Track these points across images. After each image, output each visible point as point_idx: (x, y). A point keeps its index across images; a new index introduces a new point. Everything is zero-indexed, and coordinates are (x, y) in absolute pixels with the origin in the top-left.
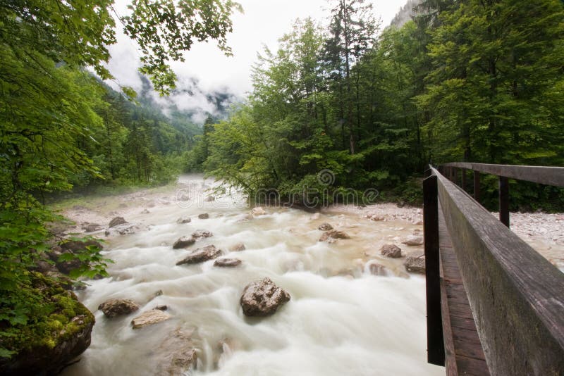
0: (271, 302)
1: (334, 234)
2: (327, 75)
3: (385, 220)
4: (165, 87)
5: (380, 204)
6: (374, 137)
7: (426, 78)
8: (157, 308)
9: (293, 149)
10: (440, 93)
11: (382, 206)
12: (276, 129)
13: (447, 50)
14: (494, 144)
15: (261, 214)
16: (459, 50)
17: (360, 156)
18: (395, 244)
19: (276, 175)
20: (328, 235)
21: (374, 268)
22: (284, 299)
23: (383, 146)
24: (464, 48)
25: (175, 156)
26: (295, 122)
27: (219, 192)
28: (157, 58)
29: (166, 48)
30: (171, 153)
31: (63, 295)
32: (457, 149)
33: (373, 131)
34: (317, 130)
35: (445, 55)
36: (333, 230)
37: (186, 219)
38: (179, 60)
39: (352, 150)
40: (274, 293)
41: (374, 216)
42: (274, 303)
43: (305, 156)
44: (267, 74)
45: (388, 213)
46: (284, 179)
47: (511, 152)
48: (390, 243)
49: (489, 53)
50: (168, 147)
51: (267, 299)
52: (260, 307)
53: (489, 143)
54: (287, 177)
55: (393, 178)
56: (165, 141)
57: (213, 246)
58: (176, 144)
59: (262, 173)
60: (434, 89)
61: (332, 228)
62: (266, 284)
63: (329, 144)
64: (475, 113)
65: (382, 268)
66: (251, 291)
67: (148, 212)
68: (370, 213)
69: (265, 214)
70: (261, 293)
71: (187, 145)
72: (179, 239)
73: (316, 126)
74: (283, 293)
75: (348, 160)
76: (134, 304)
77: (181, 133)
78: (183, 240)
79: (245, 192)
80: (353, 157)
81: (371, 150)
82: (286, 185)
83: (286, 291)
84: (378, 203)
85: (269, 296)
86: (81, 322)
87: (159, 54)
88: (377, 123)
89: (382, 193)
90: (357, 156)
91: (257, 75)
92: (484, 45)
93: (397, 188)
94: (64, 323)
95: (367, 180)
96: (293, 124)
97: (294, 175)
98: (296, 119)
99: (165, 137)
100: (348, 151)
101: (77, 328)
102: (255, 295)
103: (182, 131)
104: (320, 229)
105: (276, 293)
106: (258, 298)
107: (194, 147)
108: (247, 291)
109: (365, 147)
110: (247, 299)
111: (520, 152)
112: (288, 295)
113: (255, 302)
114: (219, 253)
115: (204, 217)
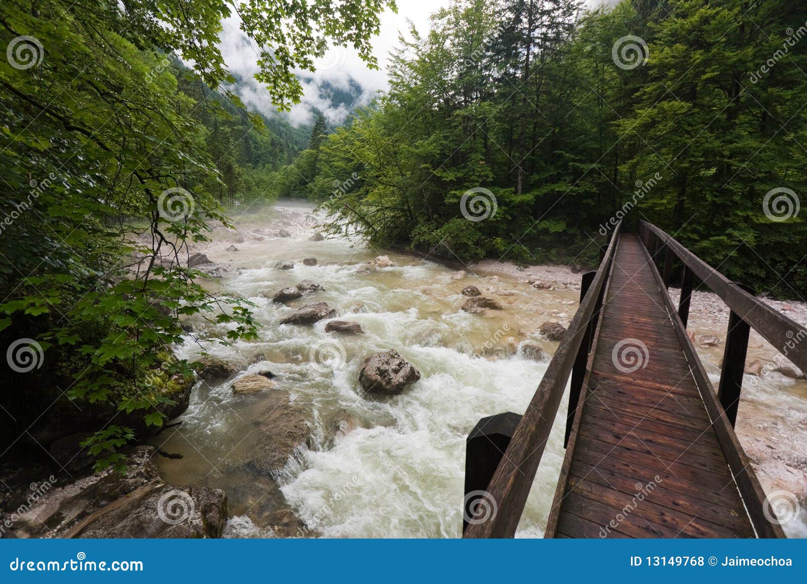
0: (398, 379)
1: (482, 302)
2: (496, 75)
3: (551, 289)
4: (286, 100)
5: (549, 266)
6: (553, 172)
7: (638, 94)
8: (260, 374)
9: (438, 180)
10: (653, 119)
11: (551, 268)
12: (418, 151)
13: (673, 57)
14: (716, 199)
15: (386, 266)
16: (690, 58)
17: (529, 197)
18: (560, 322)
19: (410, 213)
20: (474, 302)
21: (528, 350)
22: (413, 377)
23: (564, 187)
24: (698, 56)
25: (270, 171)
26: (443, 142)
27: (332, 230)
28: (279, 63)
29: (292, 50)
30: (264, 166)
31: (160, 350)
32: (665, 201)
33: (552, 163)
34: (473, 156)
35: (668, 63)
36: (481, 297)
37: (288, 263)
38: (308, 69)
39: (520, 187)
40: (401, 368)
41: (538, 282)
42: (401, 380)
43: (453, 192)
44: (410, 66)
45: (558, 279)
46: (421, 220)
47: (739, 213)
48: (554, 321)
49: (734, 65)
50: (259, 156)
51: (393, 375)
52: (384, 383)
53: (709, 198)
54: (426, 217)
55: (571, 231)
56: (255, 147)
57: (325, 304)
58: (270, 153)
59: (393, 209)
60: (645, 113)
61: (479, 294)
62: (393, 357)
63: (487, 177)
64: (697, 154)
65: (538, 351)
66: (375, 364)
67: (236, 250)
68: (533, 277)
69: (391, 266)
70: (386, 367)
71: (285, 155)
72: (282, 291)
73: (473, 150)
74: (412, 369)
75: (511, 202)
76: (231, 366)
77: (278, 137)
78: (286, 292)
79: (367, 234)
80: (519, 198)
81: (545, 191)
82: (424, 229)
83: (416, 368)
84: (546, 264)
85: (396, 371)
86: (181, 381)
87: (282, 59)
88: (560, 152)
89: (553, 251)
90: (525, 197)
91: (395, 67)
92: (728, 54)
93: (575, 246)
94: (164, 381)
95: (535, 231)
96: (442, 144)
97: (435, 216)
98: (446, 138)
99: (255, 142)
100: (513, 189)
101: (178, 387)
102: (378, 369)
103: (280, 134)
104: (463, 293)
105: (403, 369)
106: (382, 373)
107: (296, 160)
108: (369, 363)
109: (538, 184)
110: (369, 373)
111: (750, 213)
112: (418, 372)
113: (379, 378)
114: (332, 313)
115: (310, 262)
